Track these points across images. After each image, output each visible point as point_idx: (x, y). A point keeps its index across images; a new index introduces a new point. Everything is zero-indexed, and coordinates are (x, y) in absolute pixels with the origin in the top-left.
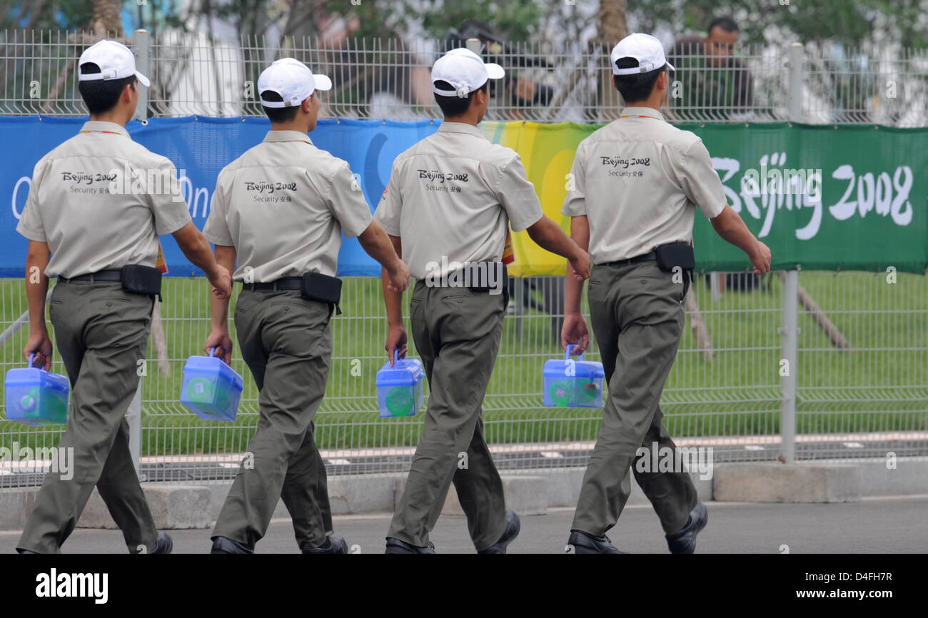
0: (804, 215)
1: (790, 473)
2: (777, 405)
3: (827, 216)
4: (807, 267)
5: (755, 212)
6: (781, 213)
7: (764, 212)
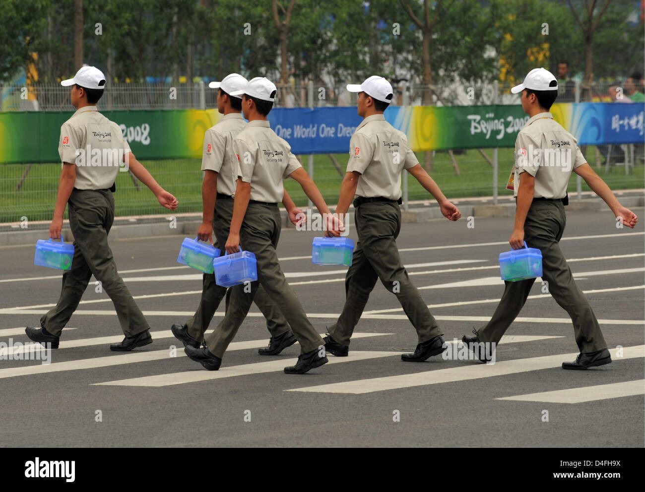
0: (498, 132)
1: (497, 208)
2: (492, 188)
3: (506, 132)
4: (500, 147)
5: (485, 131)
6: (493, 131)
7: (487, 131)
